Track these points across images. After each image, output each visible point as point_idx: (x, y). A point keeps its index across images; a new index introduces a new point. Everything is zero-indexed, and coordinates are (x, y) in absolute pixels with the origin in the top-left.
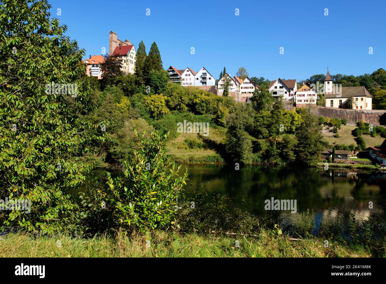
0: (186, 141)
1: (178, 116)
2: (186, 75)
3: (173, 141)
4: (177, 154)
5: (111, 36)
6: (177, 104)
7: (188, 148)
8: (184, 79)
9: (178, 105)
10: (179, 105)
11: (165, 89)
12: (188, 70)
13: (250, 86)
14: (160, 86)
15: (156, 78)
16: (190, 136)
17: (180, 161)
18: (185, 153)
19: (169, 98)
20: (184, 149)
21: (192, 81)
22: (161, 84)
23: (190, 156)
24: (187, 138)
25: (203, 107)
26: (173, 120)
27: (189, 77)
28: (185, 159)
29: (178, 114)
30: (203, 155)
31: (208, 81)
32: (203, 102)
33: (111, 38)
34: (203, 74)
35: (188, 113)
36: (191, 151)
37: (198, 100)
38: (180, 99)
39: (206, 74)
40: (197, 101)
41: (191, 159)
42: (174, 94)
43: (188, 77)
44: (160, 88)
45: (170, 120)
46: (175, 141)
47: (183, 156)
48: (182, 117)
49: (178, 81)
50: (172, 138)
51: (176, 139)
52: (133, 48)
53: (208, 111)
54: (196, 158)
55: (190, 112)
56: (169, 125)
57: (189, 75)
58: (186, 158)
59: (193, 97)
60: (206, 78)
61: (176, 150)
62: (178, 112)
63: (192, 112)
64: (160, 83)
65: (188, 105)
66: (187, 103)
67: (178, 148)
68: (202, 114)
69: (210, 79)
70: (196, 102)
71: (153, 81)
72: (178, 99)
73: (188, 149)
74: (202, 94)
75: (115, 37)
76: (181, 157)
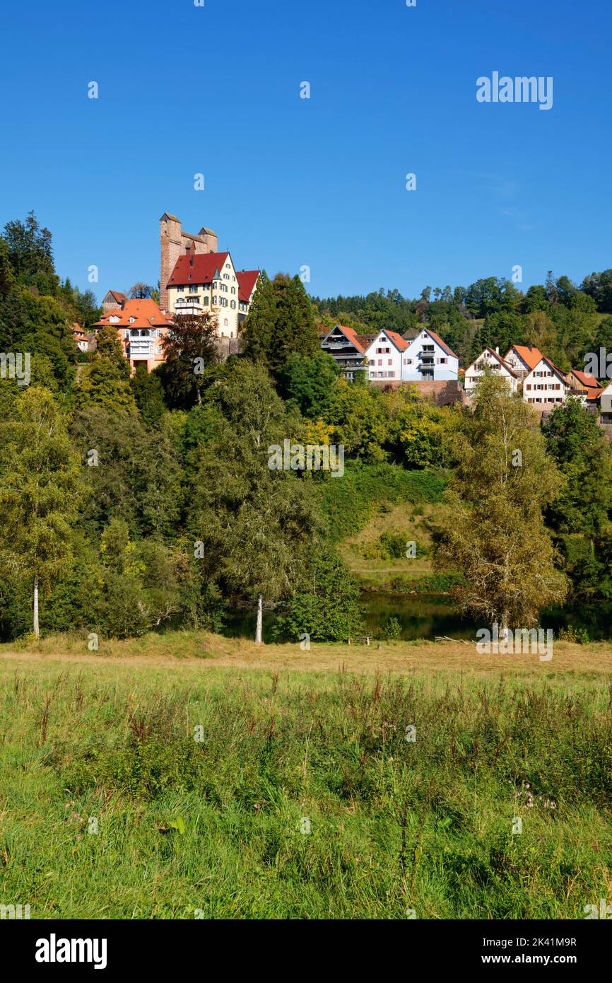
0: (382, 539)
1: (361, 474)
2: (380, 351)
3: (352, 540)
4: (364, 571)
5: (165, 229)
6: (360, 443)
7: (388, 555)
8: (373, 362)
9: (361, 447)
10: (364, 445)
11: (326, 403)
12: (385, 336)
13: (552, 383)
14: (315, 397)
15: (304, 374)
16: (393, 527)
17: (370, 588)
18: (382, 569)
19: (339, 429)
20: (380, 558)
21: (395, 367)
22: (318, 391)
23: (394, 577)
24: (384, 531)
25: (423, 451)
26: (349, 484)
27: (387, 354)
28: (381, 582)
29: (361, 468)
30: (424, 575)
31: (438, 367)
32: (423, 439)
33: (164, 235)
34: (425, 347)
35: (386, 465)
36: (394, 564)
37: (412, 435)
38: (365, 433)
39: (431, 348)
40: (408, 436)
41: (396, 583)
42: (352, 418)
43: (384, 357)
44: (314, 402)
45: (343, 486)
46: (356, 538)
47: (379, 577)
48: (373, 477)
49: (356, 369)
50: (350, 533)
51: (360, 535)
52: (228, 261)
53: (436, 459)
54: (408, 581)
55: (391, 464)
56: (342, 499)
57: (388, 350)
58: (384, 580)
59: (398, 425)
60: (432, 360)
61: (361, 561)
62: (361, 464)
63: (397, 463)
64: (313, 388)
65: (386, 446)
66: (382, 441)
67: (365, 556)
68: (422, 468)
69: (443, 361)
70: (407, 439)
71: (295, 383)
72: (361, 432)
73: (388, 560)
74: (420, 416)
75: (175, 230)
76: (372, 578)
